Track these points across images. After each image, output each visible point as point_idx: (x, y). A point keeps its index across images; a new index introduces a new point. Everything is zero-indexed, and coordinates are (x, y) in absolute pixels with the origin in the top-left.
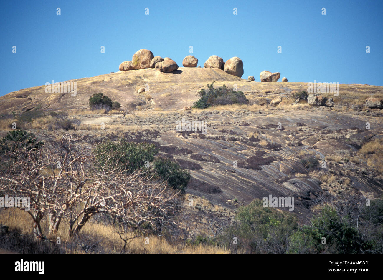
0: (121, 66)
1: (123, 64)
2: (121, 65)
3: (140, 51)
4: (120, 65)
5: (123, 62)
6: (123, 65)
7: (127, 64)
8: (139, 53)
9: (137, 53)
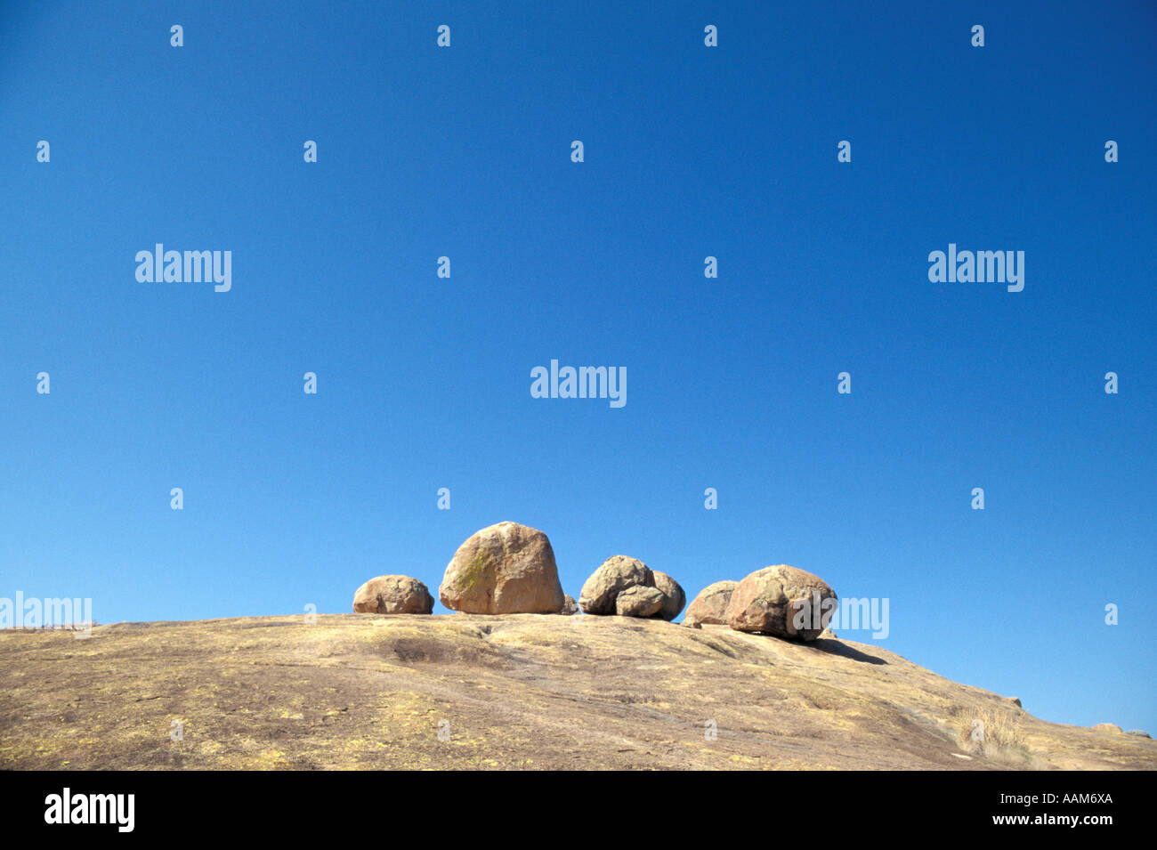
0: (369, 592)
1: (377, 584)
2: (371, 587)
3: (504, 529)
4: (364, 588)
5: (385, 578)
6: (381, 589)
7: (401, 585)
8: (496, 539)
9: (485, 533)
